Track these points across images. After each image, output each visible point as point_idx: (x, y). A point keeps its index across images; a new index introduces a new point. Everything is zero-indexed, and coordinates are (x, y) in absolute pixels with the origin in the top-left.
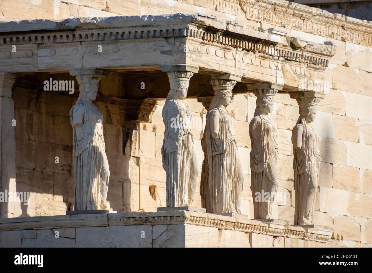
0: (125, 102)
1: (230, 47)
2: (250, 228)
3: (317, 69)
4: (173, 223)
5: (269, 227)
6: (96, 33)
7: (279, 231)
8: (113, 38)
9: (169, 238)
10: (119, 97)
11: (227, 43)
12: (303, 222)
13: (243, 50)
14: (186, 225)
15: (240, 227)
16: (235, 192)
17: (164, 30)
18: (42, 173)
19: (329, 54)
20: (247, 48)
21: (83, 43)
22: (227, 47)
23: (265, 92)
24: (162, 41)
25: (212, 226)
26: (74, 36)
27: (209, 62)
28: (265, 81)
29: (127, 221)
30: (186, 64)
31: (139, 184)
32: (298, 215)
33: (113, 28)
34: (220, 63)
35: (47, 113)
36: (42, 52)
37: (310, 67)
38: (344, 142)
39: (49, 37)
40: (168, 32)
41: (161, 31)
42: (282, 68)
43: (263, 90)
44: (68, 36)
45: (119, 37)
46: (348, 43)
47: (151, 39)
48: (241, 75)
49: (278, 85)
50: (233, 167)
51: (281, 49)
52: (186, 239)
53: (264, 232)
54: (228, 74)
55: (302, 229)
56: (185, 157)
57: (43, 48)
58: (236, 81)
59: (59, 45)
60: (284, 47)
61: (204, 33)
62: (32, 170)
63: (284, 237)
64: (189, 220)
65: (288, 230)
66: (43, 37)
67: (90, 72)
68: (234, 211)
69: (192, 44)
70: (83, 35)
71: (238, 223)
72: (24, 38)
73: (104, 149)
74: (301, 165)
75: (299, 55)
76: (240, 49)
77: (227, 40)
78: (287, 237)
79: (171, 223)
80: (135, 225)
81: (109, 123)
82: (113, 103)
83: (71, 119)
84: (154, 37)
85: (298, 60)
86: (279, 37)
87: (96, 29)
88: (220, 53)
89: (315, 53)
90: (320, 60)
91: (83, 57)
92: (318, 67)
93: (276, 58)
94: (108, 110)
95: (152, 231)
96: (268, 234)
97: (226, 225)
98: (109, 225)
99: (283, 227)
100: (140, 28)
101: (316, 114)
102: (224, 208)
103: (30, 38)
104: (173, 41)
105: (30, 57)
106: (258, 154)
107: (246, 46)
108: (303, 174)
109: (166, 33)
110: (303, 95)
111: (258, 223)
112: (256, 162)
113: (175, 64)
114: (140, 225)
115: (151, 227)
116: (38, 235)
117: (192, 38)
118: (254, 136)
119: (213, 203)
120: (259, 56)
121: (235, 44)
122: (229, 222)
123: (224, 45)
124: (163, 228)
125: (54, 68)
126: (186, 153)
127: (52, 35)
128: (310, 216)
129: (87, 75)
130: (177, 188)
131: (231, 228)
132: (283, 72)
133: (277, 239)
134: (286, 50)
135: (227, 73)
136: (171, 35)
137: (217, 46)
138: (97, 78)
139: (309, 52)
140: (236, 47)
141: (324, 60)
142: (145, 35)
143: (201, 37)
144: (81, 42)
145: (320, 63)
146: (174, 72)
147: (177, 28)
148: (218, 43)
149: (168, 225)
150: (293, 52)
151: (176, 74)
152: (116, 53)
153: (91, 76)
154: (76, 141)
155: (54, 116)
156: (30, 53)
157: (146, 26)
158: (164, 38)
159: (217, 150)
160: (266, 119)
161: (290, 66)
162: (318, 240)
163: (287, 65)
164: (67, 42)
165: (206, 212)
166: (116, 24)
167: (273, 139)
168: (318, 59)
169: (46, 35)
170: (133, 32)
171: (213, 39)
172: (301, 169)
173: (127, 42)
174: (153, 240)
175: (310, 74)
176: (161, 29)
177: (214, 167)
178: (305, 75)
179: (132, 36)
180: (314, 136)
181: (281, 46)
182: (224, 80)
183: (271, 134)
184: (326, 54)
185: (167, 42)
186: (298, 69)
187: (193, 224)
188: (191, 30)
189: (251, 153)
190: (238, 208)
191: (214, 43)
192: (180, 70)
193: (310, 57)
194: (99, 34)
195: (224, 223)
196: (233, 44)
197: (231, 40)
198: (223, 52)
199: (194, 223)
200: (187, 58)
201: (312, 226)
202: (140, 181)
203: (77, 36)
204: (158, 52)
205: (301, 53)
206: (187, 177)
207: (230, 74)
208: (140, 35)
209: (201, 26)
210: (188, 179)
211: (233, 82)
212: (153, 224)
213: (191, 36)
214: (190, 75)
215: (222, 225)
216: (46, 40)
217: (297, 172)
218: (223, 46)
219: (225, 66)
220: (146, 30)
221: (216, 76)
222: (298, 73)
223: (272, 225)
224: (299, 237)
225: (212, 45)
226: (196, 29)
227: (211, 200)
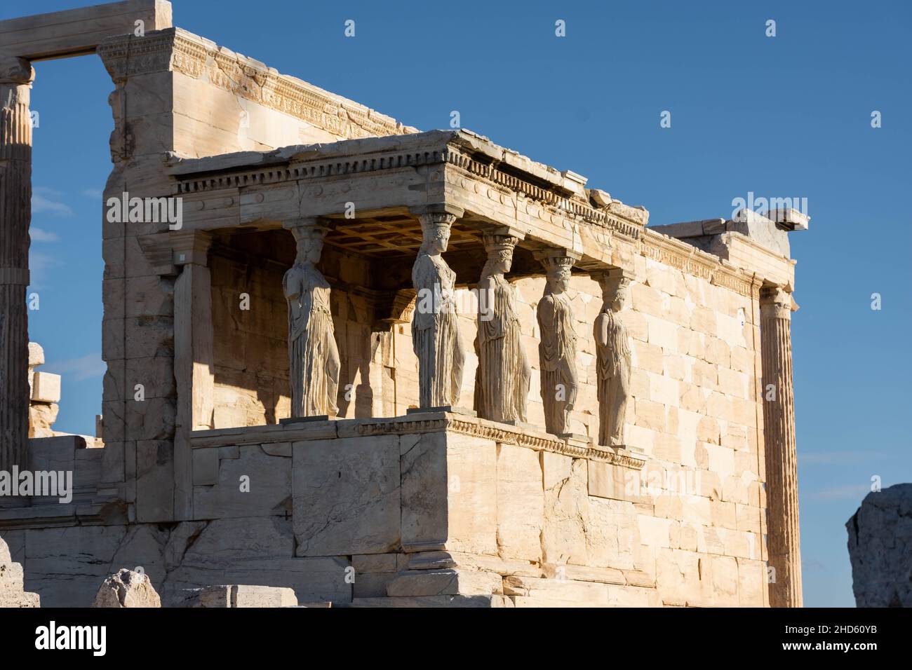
0: (374, 293)
1: (509, 189)
2: (541, 443)
3: (625, 240)
4: (430, 431)
5: (566, 444)
6: (317, 165)
7: (580, 450)
8: (341, 171)
9: (424, 452)
10: (365, 287)
11: (504, 182)
12: (611, 442)
13: (526, 196)
14: (448, 433)
15: (527, 442)
16: (519, 394)
17: (413, 155)
18: (257, 376)
19: (639, 221)
20: (532, 193)
21: (300, 182)
22: (505, 188)
23: (558, 261)
24: (411, 171)
25: (486, 437)
26: (288, 172)
27: (478, 204)
28: (559, 244)
29: (364, 430)
30: (445, 202)
31: (395, 403)
32: (604, 434)
33: (341, 157)
34: (495, 209)
35: (264, 297)
36: (245, 199)
37: (616, 236)
38: (648, 372)
39: (254, 177)
40: (419, 157)
41: (409, 156)
42: (580, 231)
43: (555, 259)
44: (279, 173)
45: (350, 169)
46: (648, 259)
47: (394, 170)
48: (526, 231)
49: (575, 253)
50: (516, 358)
51: (578, 204)
52: (448, 453)
53: (559, 451)
54: (507, 227)
55: (611, 450)
56: (446, 336)
57: (246, 193)
58: (519, 239)
59: (267, 187)
60: (582, 202)
61: (471, 162)
62: (241, 372)
63: (586, 459)
64: (451, 427)
65: (592, 449)
66: (246, 178)
67: (310, 222)
68: (517, 421)
69: (453, 175)
70: (300, 171)
71: (524, 435)
72: (221, 180)
73: (332, 333)
74: (606, 367)
75: (602, 217)
76: (522, 195)
77: (504, 177)
78: (591, 459)
79: (428, 431)
80: (375, 435)
81: (352, 320)
82: (358, 293)
83: (285, 290)
84: (399, 165)
85: (600, 223)
86: (575, 184)
87: (318, 160)
88: (495, 195)
89: (622, 217)
90: (629, 228)
91: (300, 202)
92: (626, 237)
93: (572, 215)
94: (350, 302)
95: (399, 443)
96: (565, 453)
97: (507, 437)
98: (338, 437)
99: (585, 446)
100: (379, 154)
101: (625, 300)
102: (503, 414)
103: (229, 180)
104: (427, 170)
105: (230, 206)
106: (549, 346)
107: (530, 191)
108: (610, 378)
109: (415, 159)
110: (608, 274)
111: (552, 437)
112: (548, 357)
113: (429, 203)
114: (382, 435)
115: (397, 437)
116: (241, 454)
117: (452, 165)
118: (543, 323)
119: (489, 407)
120: (549, 209)
121: (516, 185)
122: (511, 433)
123: (500, 184)
124: (414, 439)
125: (262, 220)
126: (447, 331)
127: (257, 173)
128: (620, 435)
129: (306, 226)
130: (434, 380)
131: (513, 442)
132: (582, 237)
133: (578, 461)
134: (585, 207)
135: (505, 226)
136: (422, 161)
137: (490, 185)
138: (320, 232)
139: (615, 214)
140: (517, 190)
141: (634, 229)
142: (386, 164)
143: (466, 167)
144: (297, 181)
145: (628, 232)
146: (427, 214)
147: (430, 150)
148: (491, 180)
149: (421, 434)
150: (592, 210)
151: (431, 217)
152: (345, 192)
153: (312, 228)
154: (292, 320)
155: (272, 302)
156: (229, 201)
157: (388, 151)
158: (412, 166)
159: (492, 333)
160: (559, 298)
161: (591, 229)
162: (631, 466)
163: (587, 228)
164: (280, 182)
165: (478, 417)
166: (345, 151)
167: (569, 326)
168: (626, 227)
169: (249, 174)
170: (369, 162)
171: (484, 172)
172: (606, 372)
173: (360, 177)
174: (401, 456)
175: (617, 246)
176: (409, 153)
177: (488, 358)
178: (610, 246)
179: (368, 166)
180: (623, 329)
181: (578, 200)
182: (500, 236)
183: (567, 318)
184: (636, 220)
185: (418, 173)
186: (601, 236)
187: (458, 433)
188: (452, 153)
189: (540, 346)
190: (523, 415)
191: (485, 179)
192: (436, 211)
193: (616, 222)
194: (322, 167)
195: (504, 434)
196: (512, 184)
197: (510, 178)
198: (499, 194)
199: (460, 430)
200: (446, 194)
201: (623, 447)
202: (395, 398)
203: (292, 172)
204: (405, 188)
205: (604, 215)
206: (448, 365)
207: (509, 227)
208: (380, 164)
209: (466, 150)
210: (451, 368)
211: (513, 239)
212: (400, 433)
213: (451, 162)
214: (451, 221)
215: (501, 437)
216: (250, 182)
217: (601, 377)
218: (497, 185)
219: (502, 215)
220: (387, 156)
221: (490, 231)
222: (602, 241)
223: (570, 442)
224: (606, 460)
225: (482, 182)
226: (458, 153)
227: (485, 403)
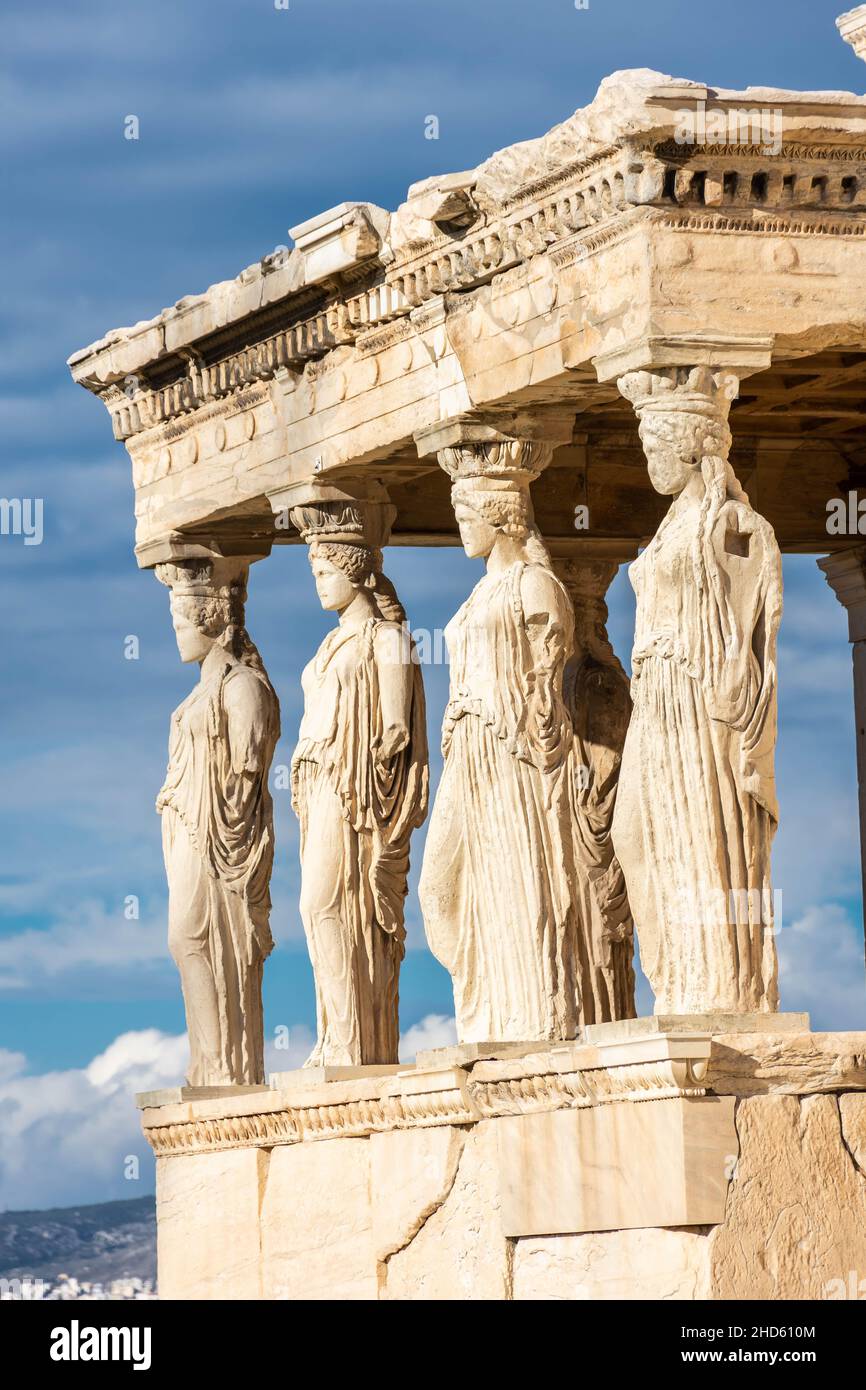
14: (158, 1164)
25: (234, 1143)
27: (203, 489)
42: (455, 340)
51: (412, 267)
60: (419, 253)
61: (154, 398)
69: (147, 458)
76: (282, 374)
131: (295, 1135)
132: (461, 354)
134: (435, 256)
137: (218, 412)
141: (605, 183)
150: (461, 246)
161: (486, 306)
163: (476, 312)
175: (577, 286)
186: (517, 302)
191: (201, 411)
198: (243, 418)
200: (138, 523)
205: (496, 228)
219: (255, 474)
222: (523, 314)
225: (201, 420)
